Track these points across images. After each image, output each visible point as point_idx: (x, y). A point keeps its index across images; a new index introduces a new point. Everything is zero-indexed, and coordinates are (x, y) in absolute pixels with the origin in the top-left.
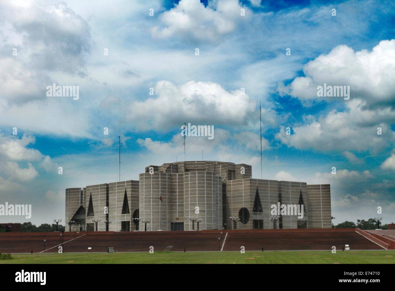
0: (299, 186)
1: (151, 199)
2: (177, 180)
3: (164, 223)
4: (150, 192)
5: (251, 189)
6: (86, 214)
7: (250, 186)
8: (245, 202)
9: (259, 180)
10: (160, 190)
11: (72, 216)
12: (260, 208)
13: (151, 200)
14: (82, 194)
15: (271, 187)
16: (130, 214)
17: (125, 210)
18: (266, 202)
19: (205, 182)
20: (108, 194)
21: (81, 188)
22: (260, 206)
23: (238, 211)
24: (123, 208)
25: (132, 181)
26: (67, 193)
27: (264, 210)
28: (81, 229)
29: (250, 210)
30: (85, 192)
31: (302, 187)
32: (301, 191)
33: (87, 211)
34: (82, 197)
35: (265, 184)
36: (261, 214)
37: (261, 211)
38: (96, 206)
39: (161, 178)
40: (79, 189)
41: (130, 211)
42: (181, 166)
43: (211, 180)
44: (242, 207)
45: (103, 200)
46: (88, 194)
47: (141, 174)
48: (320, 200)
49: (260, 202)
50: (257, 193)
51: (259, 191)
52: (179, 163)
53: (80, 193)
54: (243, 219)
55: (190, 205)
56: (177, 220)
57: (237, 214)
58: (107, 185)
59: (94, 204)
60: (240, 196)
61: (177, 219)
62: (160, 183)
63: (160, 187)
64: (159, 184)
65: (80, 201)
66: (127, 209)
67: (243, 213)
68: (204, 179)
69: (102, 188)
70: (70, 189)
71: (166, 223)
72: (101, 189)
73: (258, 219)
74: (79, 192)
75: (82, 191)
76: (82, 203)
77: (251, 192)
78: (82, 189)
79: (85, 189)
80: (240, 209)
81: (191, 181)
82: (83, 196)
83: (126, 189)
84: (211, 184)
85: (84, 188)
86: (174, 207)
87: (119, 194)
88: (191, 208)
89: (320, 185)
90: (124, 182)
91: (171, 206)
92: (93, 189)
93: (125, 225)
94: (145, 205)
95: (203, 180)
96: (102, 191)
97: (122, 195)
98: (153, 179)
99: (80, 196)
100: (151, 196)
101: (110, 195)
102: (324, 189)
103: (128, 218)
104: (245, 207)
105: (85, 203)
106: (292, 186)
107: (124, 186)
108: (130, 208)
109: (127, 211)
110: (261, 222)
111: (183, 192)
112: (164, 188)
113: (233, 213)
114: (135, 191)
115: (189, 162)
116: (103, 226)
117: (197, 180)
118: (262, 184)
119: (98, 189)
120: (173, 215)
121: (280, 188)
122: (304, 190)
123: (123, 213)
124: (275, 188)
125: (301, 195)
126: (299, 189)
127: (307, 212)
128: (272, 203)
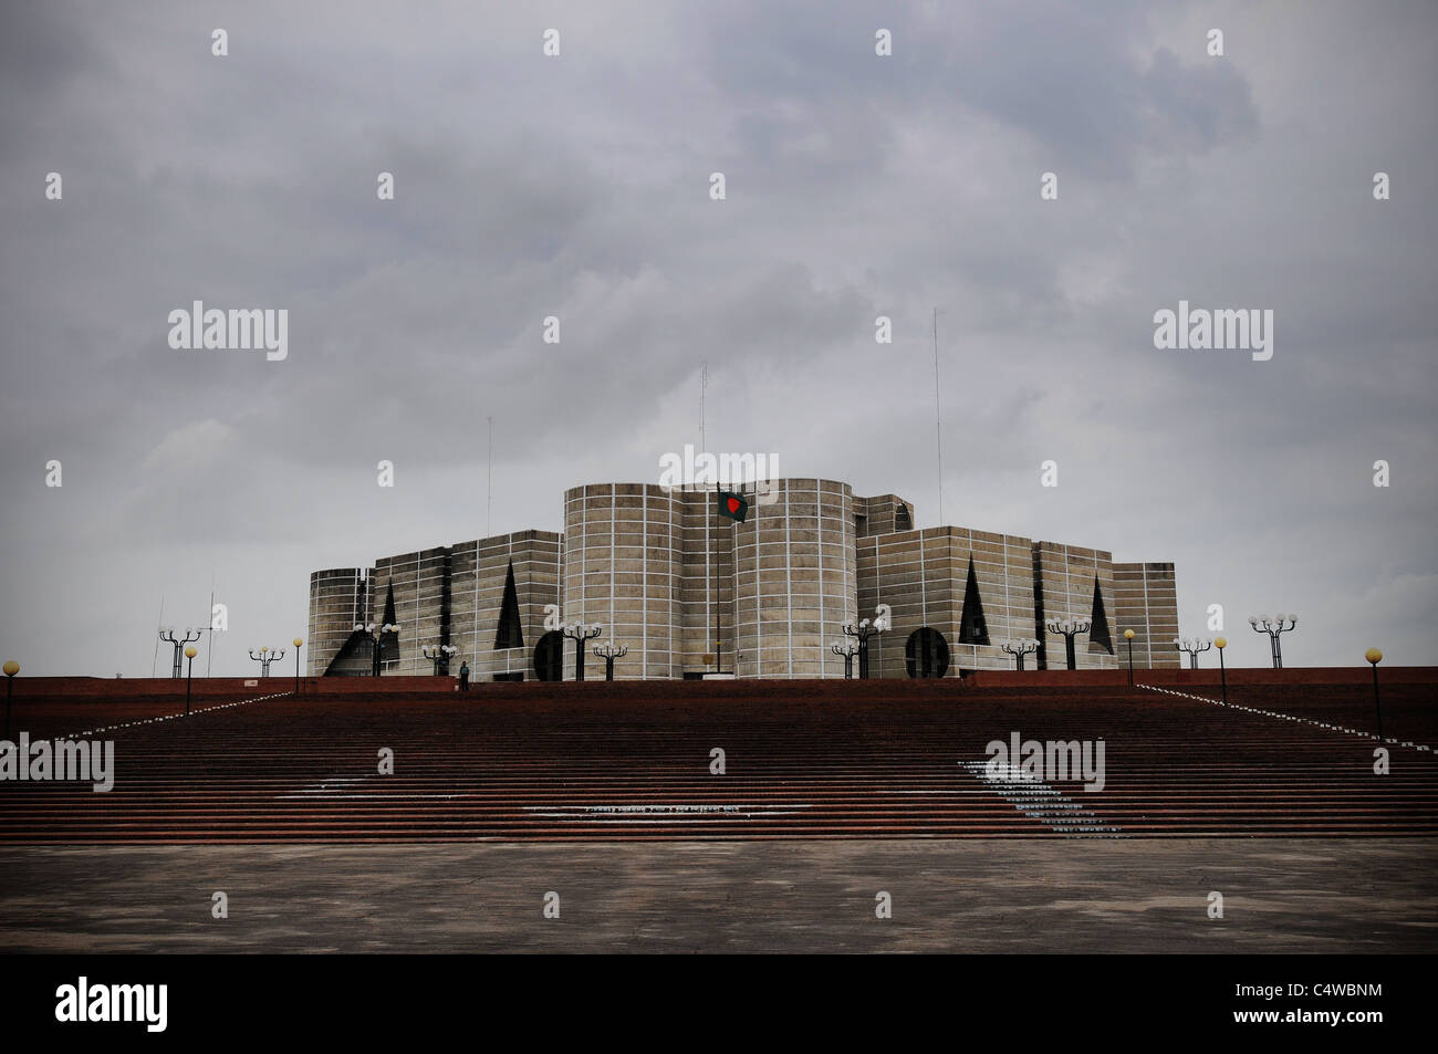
0: (1092, 563)
1: (609, 582)
2: (707, 515)
3: (661, 675)
4: (609, 555)
5: (951, 563)
7: (951, 553)
8: (929, 608)
9: (977, 534)
10: (645, 547)
11: (329, 662)
12: (981, 631)
13: (612, 584)
14: (362, 590)
15: (1010, 562)
16: (526, 648)
17: (507, 634)
18: (997, 610)
19: (819, 517)
20: (447, 582)
21: (359, 570)
22: (981, 623)
23: (905, 641)
24: (499, 628)
26: (313, 585)
27: (992, 639)
29: (952, 636)
30: (372, 581)
31: (1100, 564)
32: (1097, 580)
34: (361, 599)
35: (993, 548)
36: (985, 650)
37: (983, 639)
38: (406, 625)
39: (651, 503)
40: (352, 572)
41: (525, 638)
43: (838, 512)
44: (920, 626)
45: (432, 602)
46: (382, 587)
47: (571, 491)
48: (1143, 612)
49: (979, 610)
50: (971, 576)
51: (978, 573)
53: (356, 587)
55: (763, 606)
56: (706, 663)
57: (902, 651)
58: (446, 552)
59: (401, 617)
60: (910, 589)
61: (708, 659)
62: (645, 522)
63: (645, 540)
64: (642, 524)
65: (356, 613)
66: (513, 631)
67: (918, 648)
68: (814, 507)
69: (428, 564)
70: (323, 574)
72: (424, 565)
73: (975, 668)
74: (351, 582)
75: (362, 580)
77: (952, 574)
78: (362, 574)
79: (372, 572)
80: (912, 632)
83: (510, 564)
84: (838, 526)
85: (371, 570)
86: (695, 617)
87: (485, 581)
88: (763, 618)
89: (1140, 565)
90: (504, 539)
91: (686, 610)
92: (400, 570)
95: (810, 510)
96: (429, 574)
97: (495, 584)
98: (618, 504)
100: (612, 572)
101: (454, 585)
102: (1153, 576)
103: (516, 661)
104: (930, 625)
105: (371, 617)
106: (1073, 561)
107: (504, 551)
108: (525, 627)
109: (513, 637)
111: (730, 558)
112: (659, 542)
113: (884, 646)
114: (541, 568)
117: (787, 510)
118: (983, 547)
119: (414, 567)
120: (693, 643)
121: (1037, 566)
122: (1106, 577)
123: (498, 645)
124: (1022, 563)
125: (1098, 594)
126: (1093, 570)
127: (1115, 650)
128: (1015, 613)
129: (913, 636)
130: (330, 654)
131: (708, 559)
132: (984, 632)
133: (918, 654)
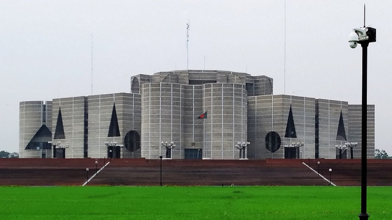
0: (340, 106)
1: (159, 118)
2: (194, 94)
3: (177, 149)
4: (159, 108)
6: (53, 136)
7: (283, 104)
8: (274, 124)
10: (172, 106)
13: (160, 119)
14: (44, 110)
15: (306, 107)
16: (121, 137)
18: (300, 125)
19: (234, 97)
20: (86, 110)
21: (43, 101)
22: (294, 130)
23: (265, 136)
24: (110, 129)
25: (124, 94)
26: (21, 107)
27: (298, 135)
28: (44, 155)
29: (282, 135)
30: (50, 106)
31: (343, 107)
32: (341, 112)
33: (53, 133)
34: (44, 114)
35: (300, 102)
36: (295, 139)
37: (294, 136)
38: (68, 126)
39: (174, 90)
40: (40, 102)
41: (121, 134)
42: (185, 76)
43: (240, 95)
44: (271, 131)
45: (79, 118)
46: (55, 110)
49: (293, 125)
50: (291, 113)
51: (293, 111)
52: (181, 72)
53: (42, 108)
54: (270, 146)
55: (213, 127)
56: (193, 146)
57: (264, 140)
58: (86, 98)
59: (65, 122)
60: (267, 117)
61: (193, 144)
62: (172, 97)
65: (42, 119)
67: (270, 139)
68: (232, 93)
69: (78, 102)
70: (27, 102)
71: (179, 150)
72: (75, 102)
73: (291, 146)
74: (40, 106)
75: (44, 106)
76: (44, 121)
77: (283, 112)
78: (44, 103)
79: (48, 102)
80: (268, 133)
81: (214, 95)
82: (47, 112)
83: (114, 105)
84: (240, 100)
86: (189, 129)
87: (104, 111)
88: (213, 131)
90: (111, 95)
91: (186, 127)
92: (64, 104)
93: (113, 151)
94: (152, 126)
95: (230, 94)
96: (78, 106)
97: (108, 112)
98: (162, 91)
99: (42, 112)
100: (160, 114)
101: (89, 111)
104: (274, 131)
105: (50, 121)
106: (331, 105)
107: (111, 99)
108: (121, 129)
110: (294, 150)
111: (202, 109)
112: (177, 104)
113: (257, 138)
114: (127, 107)
115: (193, 71)
116: (79, 152)
117: (222, 94)
118: (295, 102)
119: (71, 103)
120: (188, 139)
121: (317, 108)
122: (345, 111)
123: (109, 136)
124: (311, 107)
125: (341, 118)
126: (340, 109)
127: (347, 139)
128: (307, 126)
129: (268, 134)
130: (31, 135)
131: (194, 109)
132: (295, 133)
133: (270, 141)
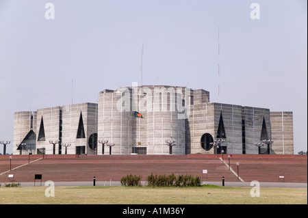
0: (262, 113)
5: (215, 114)
6: (37, 139)
7: (215, 111)
9: (223, 105)
12: (223, 134)
14: (32, 118)
15: (234, 113)
16: (86, 138)
17: (80, 134)
18: (230, 128)
20: (61, 117)
21: (31, 112)
22: (224, 132)
23: (201, 137)
24: (78, 132)
25: (88, 104)
27: (227, 136)
29: (214, 136)
30: (36, 116)
31: (265, 113)
32: (264, 118)
33: (37, 136)
34: (32, 121)
35: (229, 109)
36: (225, 140)
37: (224, 137)
38: (47, 131)
40: (28, 112)
41: (86, 136)
44: (205, 132)
45: (56, 124)
46: (39, 117)
48: (281, 127)
49: (223, 128)
50: (221, 118)
51: (223, 116)
53: (30, 117)
54: (205, 145)
56: (139, 145)
57: (199, 140)
58: (60, 108)
59: (45, 128)
60: (202, 121)
65: (29, 126)
66: (82, 133)
67: (205, 139)
69: (55, 111)
70: (19, 113)
71: (127, 148)
72: (53, 112)
74: (28, 116)
75: (32, 115)
76: (32, 127)
77: (215, 117)
79: (36, 112)
80: (203, 134)
82: (34, 120)
83: (81, 113)
86: (136, 131)
88: (155, 132)
89: (281, 112)
90: (79, 105)
92: (45, 113)
93: (80, 150)
96: (55, 115)
97: (77, 119)
98: (113, 99)
99: (30, 120)
100: (112, 118)
101: (63, 119)
102: (286, 116)
103: (83, 142)
104: (208, 133)
105: (35, 127)
106: (256, 112)
107: (79, 109)
108: (86, 132)
109: (82, 135)
110: (225, 148)
113: (194, 138)
114: (91, 114)
118: (224, 109)
119: (50, 112)
120: (135, 139)
123: (78, 137)
124: (238, 113)
125: (264, 123)
126: (263, 115)
128: (235, 129)
132: (225, 134)
133: (205, 141)
